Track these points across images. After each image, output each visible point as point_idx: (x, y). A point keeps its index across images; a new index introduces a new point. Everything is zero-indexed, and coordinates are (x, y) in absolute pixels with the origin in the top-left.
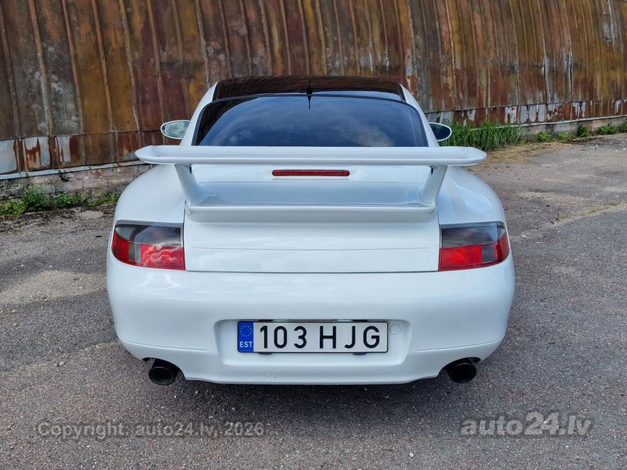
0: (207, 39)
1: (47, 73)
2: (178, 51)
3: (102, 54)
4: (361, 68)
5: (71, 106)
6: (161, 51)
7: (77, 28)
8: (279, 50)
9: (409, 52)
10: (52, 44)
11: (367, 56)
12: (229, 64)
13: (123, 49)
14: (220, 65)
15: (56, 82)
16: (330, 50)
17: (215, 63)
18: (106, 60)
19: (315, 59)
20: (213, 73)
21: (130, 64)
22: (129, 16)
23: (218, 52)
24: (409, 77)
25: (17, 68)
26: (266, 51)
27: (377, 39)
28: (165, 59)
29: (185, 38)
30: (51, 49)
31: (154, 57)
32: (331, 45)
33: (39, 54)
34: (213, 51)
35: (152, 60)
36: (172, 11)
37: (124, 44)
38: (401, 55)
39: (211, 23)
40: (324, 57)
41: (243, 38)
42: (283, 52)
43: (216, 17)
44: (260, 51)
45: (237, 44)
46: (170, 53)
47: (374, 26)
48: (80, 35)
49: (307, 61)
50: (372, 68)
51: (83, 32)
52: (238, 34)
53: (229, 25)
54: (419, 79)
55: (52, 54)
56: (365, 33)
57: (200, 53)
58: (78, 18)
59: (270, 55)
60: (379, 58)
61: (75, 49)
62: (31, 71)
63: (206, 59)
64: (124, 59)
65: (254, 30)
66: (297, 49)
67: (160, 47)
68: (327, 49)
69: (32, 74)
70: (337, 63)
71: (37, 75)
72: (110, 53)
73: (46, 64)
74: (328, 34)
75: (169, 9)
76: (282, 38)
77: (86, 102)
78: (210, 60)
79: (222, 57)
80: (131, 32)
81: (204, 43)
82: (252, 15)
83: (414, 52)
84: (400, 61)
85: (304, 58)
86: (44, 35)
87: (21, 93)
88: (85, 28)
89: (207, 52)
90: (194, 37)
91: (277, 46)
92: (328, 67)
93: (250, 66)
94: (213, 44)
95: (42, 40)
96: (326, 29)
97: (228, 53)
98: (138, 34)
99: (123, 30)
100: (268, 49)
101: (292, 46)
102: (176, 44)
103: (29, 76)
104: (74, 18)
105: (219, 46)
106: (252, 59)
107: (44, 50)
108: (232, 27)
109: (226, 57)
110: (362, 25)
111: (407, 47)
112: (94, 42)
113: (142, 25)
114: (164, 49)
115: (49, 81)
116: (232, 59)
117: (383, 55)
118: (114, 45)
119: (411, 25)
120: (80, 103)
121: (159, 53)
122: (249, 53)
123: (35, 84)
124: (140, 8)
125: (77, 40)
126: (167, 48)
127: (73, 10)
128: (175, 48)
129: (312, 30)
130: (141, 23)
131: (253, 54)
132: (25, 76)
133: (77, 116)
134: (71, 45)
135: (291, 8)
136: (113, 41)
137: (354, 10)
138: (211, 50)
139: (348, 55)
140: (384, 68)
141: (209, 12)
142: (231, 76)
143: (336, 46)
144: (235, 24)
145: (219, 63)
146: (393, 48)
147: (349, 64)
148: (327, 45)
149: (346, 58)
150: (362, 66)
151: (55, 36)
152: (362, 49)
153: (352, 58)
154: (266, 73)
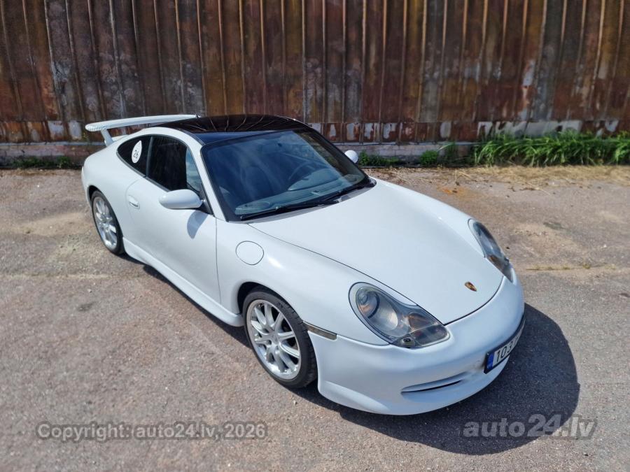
0: (308, 57)
1: (185, 81)
2: (281, 66)
3: (223, 69)
4: (463, 78)
5: (200, 103)
6: (268, 66)
7: (207, 51)
8: (374, 64)
9: (532, 63)
10: (190, 63)
11: (473, 66)
12: (324, 75)
13: (239, 65)
14: (317, 77)
15: (191, 87)
16: (430, 64)
17: (312, 75)
18: (226, 73)
19: (412, 71)
20: (309, 83)
21: (243, 75)
22: (246, 41)
23: (315, 67)
24: (526, 87)
25: (167, 78)
26: (361, 66)
27: (490, 50)
28: (270, 71)
29: (289, 56)
30: (189, 66)
31: (262, 70)
32: (432, 58)
33: (181, 69)
34: (311, 66)
35: (260, 73)
36: (281, 35)
37: (240, 62)
38: (520, 66)
39: (313, 44)
40: (421, 69)
41: (340, 56)
42: (377, 66)
43: (319, 39)
44: (356, 64)
45: (334, 60)
46: (275, 68)
47: (489, 39)
48: (209, 56)
49: (403, 73)
50: (477, 78)
51: (211, 54)
52: (336, 51)
53: (330, 44)
54: (539, 88)
55: (189, 69)
56: (476, 46)
57: (300, 67)
58: (209, 44)
59: (364, 69)
60: (489, 68)
61: (204, 65)
62: (175, 80)
63: (304, 72)
64: (239, 73)
65: (353, 48)
66: (394, 62)
67: (267, 63)
68: (427, 62)
69: (176, 82)
70: (436, 74)
71: (179, 83)
72: (229, 67)
73: (184, 75)
74: (430, 48)
75: (279, 34)
76: (379, 53)
77: (210, 101)
78: (308, 72)
79: (319, 70)
80: (246, 52)
81: (304, 59)
82: (353, 36)
83: (539, 62)
84: (517, 71)
85: (400, 70)
86: (185, 56)
87: (169, 94)
88: (214, 50)
89: (306, 67)
90: (297, 55)
91: (373, 61)
92: (424, 77)
93: (343, 77)
94: (312, 60)
95: (183, 59)
96: (429, 44)
97: (324, 67)
98: (251, 54)
99: (241, 51)
100: (364, 64)
101: (388, 60)
102: (281, 60)
103: (174, 83)
104: (206, 44)
105: (317, 62)
106: (346, 72)
107: (184, 67)
108: (332, 47)
109: (322, 70)
110: (475, 39)
111: (530, 58)
112: (219, 60)
113: (255, 47)
114: (270, 65)
115: (186, 86)
116: (328, 72)
117: (494, 66)
118: (233, 63)
119: (542, 36)
120: (205, 101)
121: (266, 68)
122: (344, 67)
123: (177, 88)
124: (256, 35)
125: (207, 59)
126: (273, 64)
127: (206, 38)
128: (280, 64)
129: (413, 46)
130: (254, 45)
131: (348, 67)
132: (171, 83)
133: (204, 110)
134: (202, 63)
135: (394, 26)
136: (232, 59)
137: (468, 25)
138: (310, 65)
139: (451, 66)
140: (493, 78)
141: (313, 35)
142: (325, 86)
143: (437, 58)
144: (335, 44)
145: (316, 75)
146: (510, 59)
147: (450, 75)
148: (427, 58)
149: (447, 70)
150: (466, 74)
151: (192, 56)
152: (468, 60)
153: (455, 69)
154: (358, 83)
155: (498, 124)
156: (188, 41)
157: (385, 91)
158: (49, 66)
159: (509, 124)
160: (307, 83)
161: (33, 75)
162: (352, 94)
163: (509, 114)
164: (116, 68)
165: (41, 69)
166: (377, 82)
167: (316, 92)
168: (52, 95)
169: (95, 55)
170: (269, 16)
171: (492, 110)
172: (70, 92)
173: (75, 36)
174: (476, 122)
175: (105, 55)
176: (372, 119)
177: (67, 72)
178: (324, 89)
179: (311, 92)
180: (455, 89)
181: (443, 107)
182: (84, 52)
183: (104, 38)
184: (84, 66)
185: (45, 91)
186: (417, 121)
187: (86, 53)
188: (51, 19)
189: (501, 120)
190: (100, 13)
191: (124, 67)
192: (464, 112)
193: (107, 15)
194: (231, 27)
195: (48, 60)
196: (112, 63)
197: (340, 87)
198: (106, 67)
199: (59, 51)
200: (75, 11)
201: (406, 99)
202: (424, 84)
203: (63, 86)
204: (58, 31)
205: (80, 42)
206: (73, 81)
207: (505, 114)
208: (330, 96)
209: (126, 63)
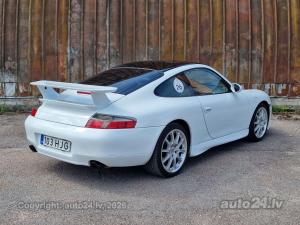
0: (226, 42)
1: (148, 58)
3: (172, 50)
7: (163, 41)
8: (270, 47)
10: (152, 47)
12: (237, 53)
13: (183, 48)
17: (229, 53)
18: (174, 53)
19: (295, 51)
21: (185, 54)
22: (188, 34)
23: (231, 48)
25: (137, 56)
26: (261, 47)
28: (202, 51)
29: (214, 42)
30: (151, 49)
31: (197, 51)
33: (146, 51)
36: (210, 30)
37: (183, 46)
39: (230, 35)
41: (248, 42)
42: (272, 48)
43: (234, 32)
44: (258, 47)
45: (244, 44)
46: (206, 49)
48: (164, 43)
51: (166, 42)
52: (245, 39)
53: (240, 35)
55: (151, 51)
57: (221, 49)
58: (165, 36)
59: (263, 49)
61: (161, 48)
62: (142, 57)
63: (224, 52)
64: (182, 53)
65: (256, 37)
66: (283, 45)
71: (144, 59)
72: (176, 50)
73: (148, 54)
75: (208, 29)
76: (273, 40)
78: (226, 52)
79: (233, 50)
80: (188, 40)
81: (224, 44)
82: (256, 29)
85: (287, 50)
86: (149, 43)
88: (167, 40)
89: (225, 48)
90: (220, 41)
91: (269, 44)
93: (250, 54)
94: (229, 44)
95: (148, 45)
97: (237, 49)
98: (191, 41)
99: (184, 40)
100: (263, 46)
101: (279, 44)
102: (209, 45)
104: (163, 36)
105: (233, 45)
106: (252, 51)
107: (148, 49)
108: (242, 36)
112: (170, 45)
113: (193, 38)
114: (202, 47)
116: (240, 51)
118: (179, 47)
121: (200, 49)
122: (250, 48)
124: (194, 30)
125: (163, 45)
126: (204, 46)
127: (163, 32)
128: (208, 47)
129: (295, 36)
130: (193, 36)
131: (253, 49)
132: (140, 59)
135: (282, 24)
136: (179, 45)
138: (228, 47)
141: (230, 30)
142: (237, 60)
144: (244, 34)
145: (232, 53)
151: (154, 44)
154: (260, 58)
156: (152, 34)
157: (278, 63)
158: (66, 49)
160: (226, 58)
161: (56, 54)
162: (256, 64)
164: (107, 51)
165: (61, 51)
166: (272, 58)
167: (231, 64)
168: (65, 66)
169: (95, 43)
170: (203, 20)
172: (76, 65)
173: (85, 33)
175: (101, 43)
176: (270, 81)
177: (76, 53)
178: (237, 62)
179: (228, 64)
182: (88, 41)
183: (101, 34)
184: (87, 49)
185: (61, 64)
187: (90, 42)
188: (71, 23)
190: (101, 19)
191: (112, 50)
194: (179, 26)
195: (66, 46)
196: (105, 48)
197: (247, 60)
198: (101, 50)
199: (74, 41)
201: (292, 68)
203: (72, 61)
204: (75, 29)
205: (87, 36)
206: (79, 58)
208: (241, 66)
209: (113, 47)
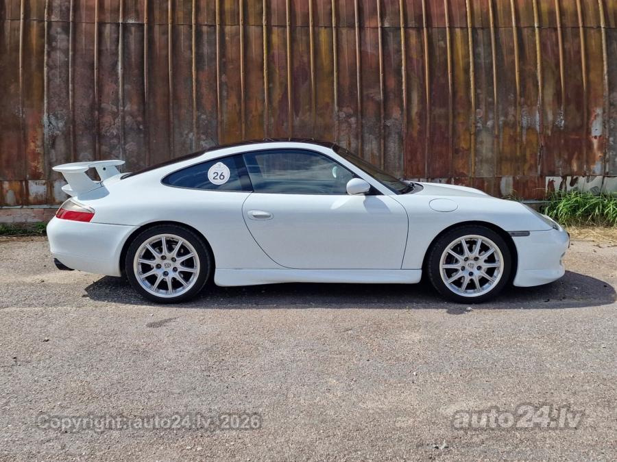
0: (340, 106)
1: (198, 133)
2: (310, 116)
3: (243, 120)
4: (522, 127)
6: (295, 116)
7: (226, 101)
8: (417, 113)
9: (598, 111)
10: (205, 113)
11: (531, 114)
12: (359, 125)
13: (261, 116)
14: (351, 127)
15: (204, 140)
16: (482, 111)
17: (345, 125)
18: (246, 124)
19: (461, 120)
20: (342, 134)
21: (265, 127)
22: (270, 91)
23: (349, 116)
24: (595, 137)
25: (177, 130)
26: (401, 114)
27: (549, 97)
28: (297, 121)
29: (318, 106)
30: (203, 117)
31: (287, 122)
32: (483, 106)
33: (194, 120)
35: (285, 124)
36: (310, 84)
37: (263, 112)
38: (586, 115)
39: (347, 92)
40: (472, 117)
41: (378, 103)
42: (421, 115)
43: (353, 87)
44: (396, 113)
45: (371, 108)
46: (303, 118)
47: (546, 86)
48: (227, 106)
49: (451, 122)
50: (538, 128)
51: (230, 104)
52: (373, 99)
53: (365, 93)
54: (611, 139)
55: (204, 120)
56: (533, 93)
57: (331, 117)
58: (228, 94)
59: (405, 118)
60: (550, 117)
61: (222, 116)
62: (186, 132)
63: (336, 122)
64: (261, 125)
65: (392, 96)
66: (439, 111)
67: (294, 114)
68: (478, 110)
69: (187, 134)
70: (490, 123)
71: (191, 135)
72: (250, 118)
73: (198, 128)
74: (481, 96)
75: (307, 83)
76: (422, 100)
78: (340, 122)
79: (353, 120)
80: (270, 102)
81: (336, 108)
82: (392, 83)
83: (607, 111)
84: (582, 120)
85: (447, 120)
86: (200, 106)
88: (234, 100)
89: (338, 116)
90: (328, 104)
91: (415, 109)
92: (476, 127)
93: (382, 127)
94: (345, 109)
95: (198, 109)
96: (479, 91)
97: (360, 117)
98: (276, 104)
99: (264, 100)
100: (405, 112)
101: (433, 108)
102: (310, 110)
103: (185, 136)
104: (225, 93)
105: (351, 111)
106: (385, 122)
107: (198, 118)
108: (367, 95)
109: (357, 120)
110: (530, 85)
111: (596, 106)
112: (238, 110)
113: (280, 97)
114: (297, 115)
115: (199, 139)
116: (364, 122)
117: (555, 115)
118: (254, 113)
119: (605, 83)
121: (292, 118)
122: (382, 116)
123: (188, 142)
124: (281, 83)
125: (225, 109)
126: (300, 113)
127: (225, 87)
128: (308, 113)
129: (461, 93)
130: (279, 95)
131: (387, 117)
132: (182, 136)
134: (219, 113)
135: (438, 74)
136: (254, 110)
137: (521, 71)
138: (343, 115)
139: (506, 115)
140: (556, 128)
141: (346, 83)
142: (360, 136)
143: (490, 105)
144: (372, 91)
145: (350, 125)
146: (572, 107)
147: (506, 124)
148: (477, 106)
149: (502, 118)
150: (525, 125)
151: (208, 107)
152: (525, 108)
153: (510, 118)
154: (399, 134)
155: (569, 179)
156: (205, 91)
157: (432, 142)
158: (41, 118)
159: (582, 180)
160: (339, 133)
161: (20, 127)
162: (393, 146)
163: (580, 167)
164: (118, 121)
165: (30, 122)
166: (421, 132)
167: (350, 144)
168: (38, 150)
169: (96, 106)
170: (297, 64)
171: (559, 163)
172: (61, 147)
173: (76, 86)
174: (542, 177)
175: (108, 106)
176: (418, 174)
177: (61, 124)
178: (360, 141)
179: (344, 144)
180: (514, 139)
181: (501, 160)
182: (83, 103)
183: (108, 89)
184: (81, 117)
185: (32, 146)
186: (471, 175)
187: (86, 104)
188: (50, 68)
189: (571, 175)
190: (107, 62)
191: (128, 119)
192: (527, 166)
193: (116, 63)
194: (253, 78)
195: (41, 112)
196: (115, 115)
197: (378, 138)
198: (107, 119)
199: (55, 102)
200: (79, 61)
201: (456, 151)
202: (477, 134)
203: (53, 139)
204: (58, 81)
205: (80, 92)
206: (66, 135)
207: (575, 167)
208: (367, 148)
209: (131, 114)
